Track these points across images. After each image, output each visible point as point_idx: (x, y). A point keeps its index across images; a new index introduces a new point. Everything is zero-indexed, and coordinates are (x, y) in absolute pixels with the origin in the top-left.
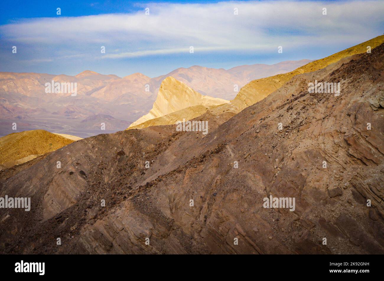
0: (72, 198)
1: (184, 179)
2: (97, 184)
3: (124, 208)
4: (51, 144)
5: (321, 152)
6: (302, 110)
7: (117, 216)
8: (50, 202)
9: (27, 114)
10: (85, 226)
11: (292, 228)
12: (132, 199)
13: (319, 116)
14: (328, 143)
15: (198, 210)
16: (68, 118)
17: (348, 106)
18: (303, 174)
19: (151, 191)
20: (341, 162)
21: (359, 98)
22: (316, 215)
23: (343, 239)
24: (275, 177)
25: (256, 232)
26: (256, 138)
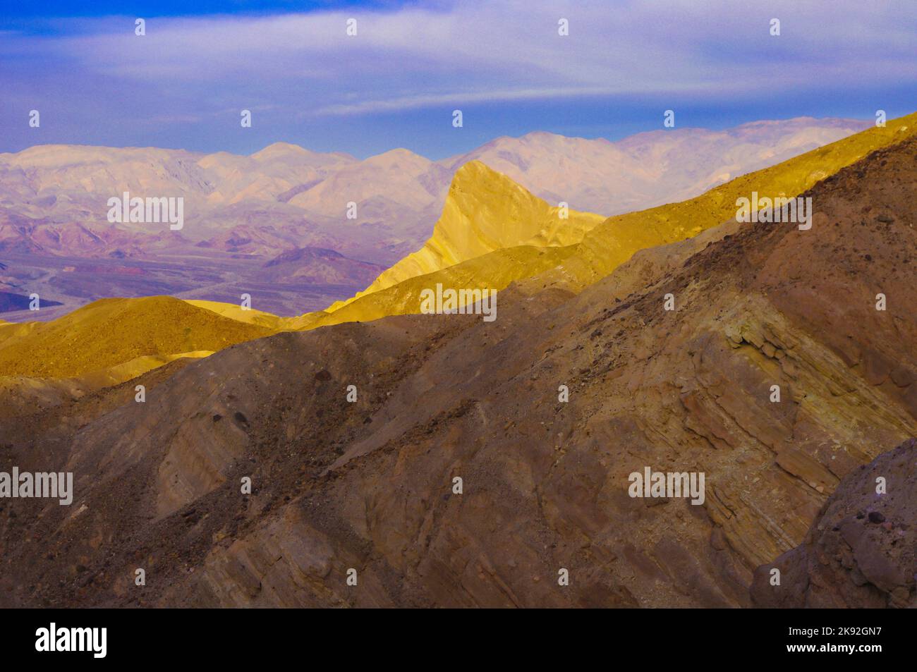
0: (217, 471)
1: (395, 465)
2: (270, 441)
3: (283, 519)
4: (188, 331)
5: (638, 421)
6: (616, 338)
7: (270, 533)
8: (172, 478)
9: (138, 246)
10: (215, 550)
11: (578, 562)
12: (299, 502)
13: (642, 353)
14: (651, 406)
15: (416, 526)
16: (234, 257)
17: (692, 337)
18: (603, 463)
19: (334, 487)
20: (671, 441)
21: (711, 323)
22: (620, 539)
23: (663, 583)
24: (556, 466)
25: (512, 569)
26: (530, 390)
